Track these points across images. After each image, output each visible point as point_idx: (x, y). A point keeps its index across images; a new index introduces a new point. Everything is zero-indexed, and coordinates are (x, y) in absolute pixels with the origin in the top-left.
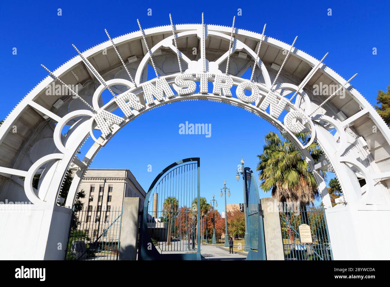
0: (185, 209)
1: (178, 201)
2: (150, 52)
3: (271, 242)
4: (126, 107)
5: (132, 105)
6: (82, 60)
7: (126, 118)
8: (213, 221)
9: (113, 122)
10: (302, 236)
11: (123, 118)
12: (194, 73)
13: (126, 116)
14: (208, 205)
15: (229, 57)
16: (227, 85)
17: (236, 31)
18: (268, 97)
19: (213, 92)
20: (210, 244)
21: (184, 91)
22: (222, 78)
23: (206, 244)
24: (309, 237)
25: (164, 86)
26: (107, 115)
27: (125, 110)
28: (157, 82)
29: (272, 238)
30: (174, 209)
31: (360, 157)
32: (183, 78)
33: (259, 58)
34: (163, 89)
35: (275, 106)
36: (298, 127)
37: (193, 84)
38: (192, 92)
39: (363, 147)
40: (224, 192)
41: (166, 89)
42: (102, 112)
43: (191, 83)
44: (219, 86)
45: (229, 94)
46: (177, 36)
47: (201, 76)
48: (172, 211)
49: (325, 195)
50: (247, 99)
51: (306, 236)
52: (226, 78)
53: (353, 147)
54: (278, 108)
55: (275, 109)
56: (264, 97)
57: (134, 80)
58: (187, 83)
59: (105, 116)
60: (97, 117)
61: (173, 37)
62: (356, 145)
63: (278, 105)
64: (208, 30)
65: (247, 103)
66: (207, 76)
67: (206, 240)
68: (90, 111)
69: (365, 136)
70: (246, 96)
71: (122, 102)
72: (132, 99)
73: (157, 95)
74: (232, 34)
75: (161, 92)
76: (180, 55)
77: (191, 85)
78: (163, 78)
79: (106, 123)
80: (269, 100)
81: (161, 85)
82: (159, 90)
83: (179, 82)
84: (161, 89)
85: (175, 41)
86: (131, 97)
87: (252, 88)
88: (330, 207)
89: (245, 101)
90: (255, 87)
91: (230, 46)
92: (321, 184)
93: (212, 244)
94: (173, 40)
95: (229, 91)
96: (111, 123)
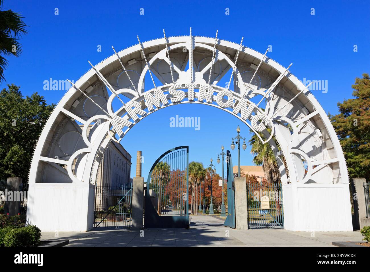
0: (178, 173)
1: (169, 167)
2: (149, 64)
3: (238, 209)
4: (133, 114)
5: (138, 112)
6: (96, 73)
7: (133, 122)
8: (210, 188)
9: (124, 125)
10: (263, 204)
11: (132, 122)
12: (183, 83)
13: (133, 120)
14: (204, 170)
15: (211, 67)
16: (209, 93)
17: (219, 42)
18: (241, 102)
19: (198, 100)
20: (207, 214)
21: (176, 99)
22: (205, 87)
23: (203, 214)
24: (268, 205)
25: (160, 95)
26: (120, 119)
27: (133, 116)
28: (155, 92)
29: (240, 206)
30: (165, 175)
31: (315, 145)
32: (175, 88)
33: (236, 68)
34: (160, 98)
35: (245, 111)
36: (261, 127)
37: (182, 93)
38: (182, 100)
39: (319, 137)
40: (221, 159)
41: (162, 98)
42: (116, 118)
43: (181, 93)
44: (202, 94)
45: (210, 101)
46: (169, 48)
47: (189, 86)
48: (163, 177)
49: (283, 175)
50: (224, 106)
51: (265, 204)
52: (208, 88)
53: (311, 137)
54: (247, 112)
55: (245, 113)
56: (238, 102)
57: (137, 90)
58: (178, 92)
59: (118, 120)
60: (112, 121)
61: (166, 50)
62: (314, 135)
63: (247, 110)
64: (195, 42)
65: (224, 108)
66: (194, 86)
67: (203, 210)
68: (106, 116)
69: (321, 128)
70: (223, 103)
71: (130, 109)
72: (137, 107)
73: (156, 103)
74: (215, 46)
75: (158, 100)
76: (173, 66)
77: (181, 95)
78: (159, 88)
79: (119, 126)
80: (241, 106)
81: (158, 94)
82: (157, 99)
83: (172, 92)
84: (158, 98)
85: (168, 54)
86: (136, 105)
87: (228, 95)
88: (286, 184)
89: (223, 107)
90: (231, 95)
91: (213, 57)
92: (281, 167)
93: (209, 214)
94: (166, 53)
95: (210, 99)
96: (123, 126)
